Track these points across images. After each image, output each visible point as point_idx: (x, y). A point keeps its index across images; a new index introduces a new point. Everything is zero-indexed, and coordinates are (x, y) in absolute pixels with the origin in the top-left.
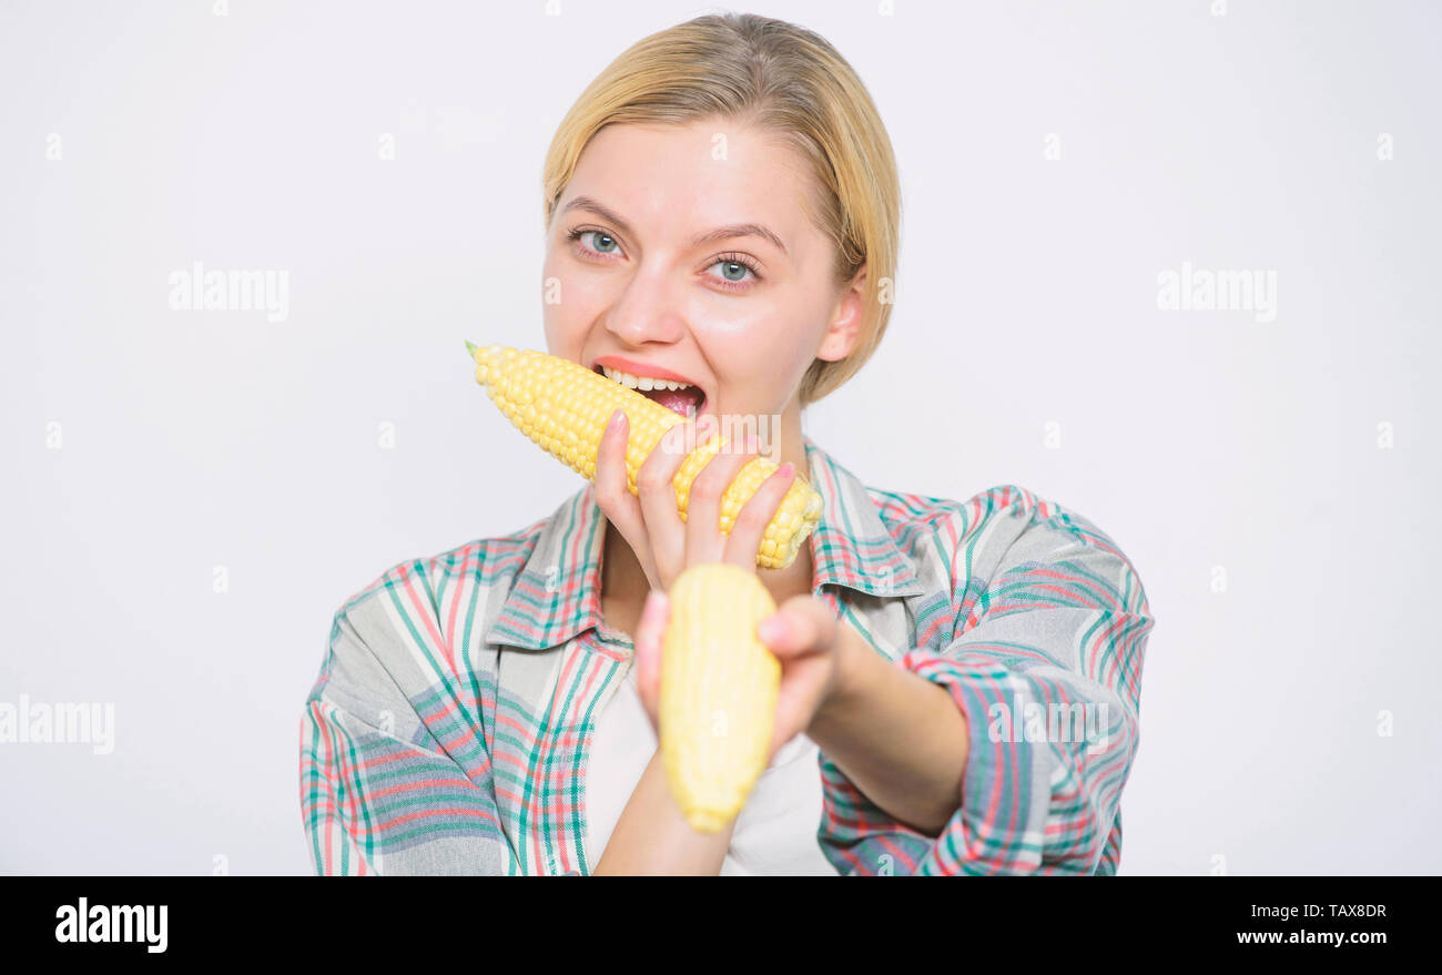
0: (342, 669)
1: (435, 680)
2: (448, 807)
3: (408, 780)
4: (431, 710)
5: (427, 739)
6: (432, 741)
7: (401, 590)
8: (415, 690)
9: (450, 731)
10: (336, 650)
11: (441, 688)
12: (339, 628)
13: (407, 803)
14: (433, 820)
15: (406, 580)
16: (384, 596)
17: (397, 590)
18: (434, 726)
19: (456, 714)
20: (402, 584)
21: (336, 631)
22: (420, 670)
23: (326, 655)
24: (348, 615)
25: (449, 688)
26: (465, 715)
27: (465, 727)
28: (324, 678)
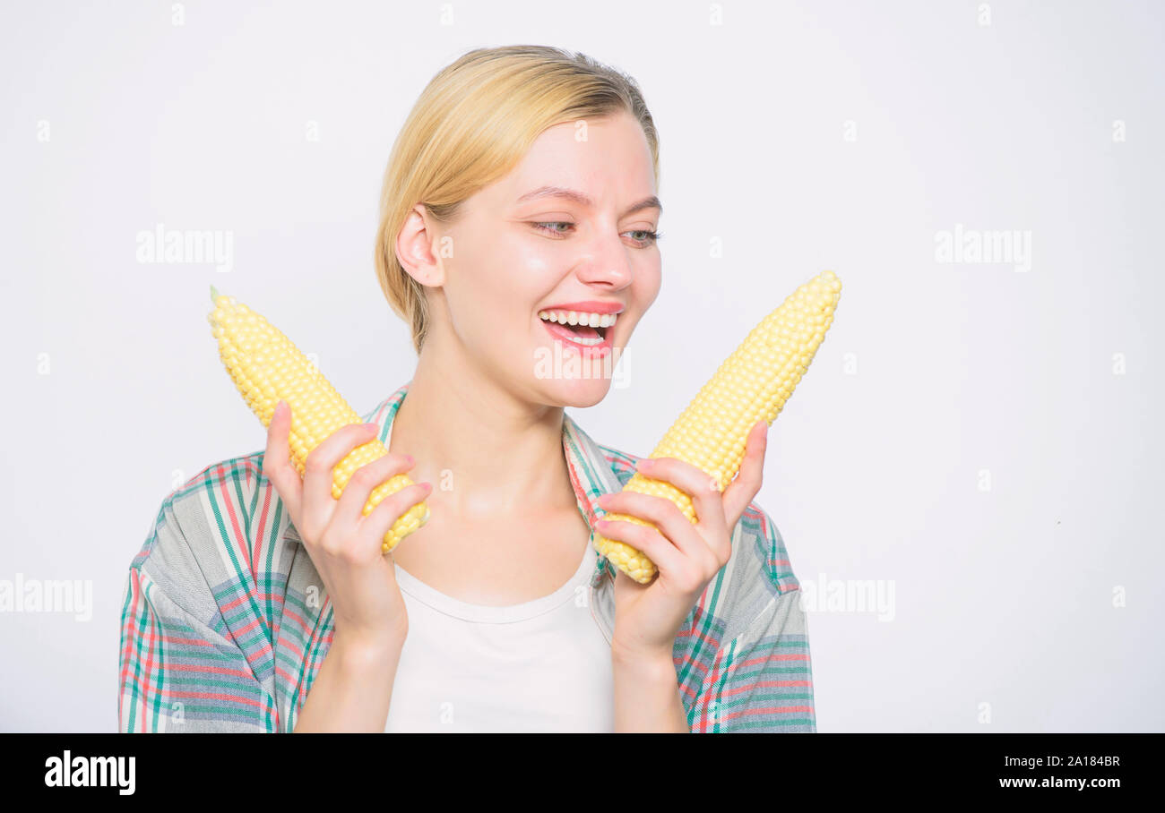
0: (162, 550)
1: (233, 574)
2: (223, 692)
3: (197, 662)
4: (226, 600)
5: (219, 625)
6: (224, 627)
7: (217, 490)
8: (216, 581)
9: (239, 619)
10: (159, 533)
11: (237, 582)
12: (164, 515)
13: (194, 682)
14: (210, 702)
15: (222, 480)
16: (203, 494)
17: (214, 489)
18: (228, 616)
19: (247, 605)
20: (219, 484)
21: (162, 518)
22: (223, 564)
23: (150, 535)
24: (174, 505)
25: (244, 583)
26: (255, 607)
27: (252, 617)
28: (145, 554)
